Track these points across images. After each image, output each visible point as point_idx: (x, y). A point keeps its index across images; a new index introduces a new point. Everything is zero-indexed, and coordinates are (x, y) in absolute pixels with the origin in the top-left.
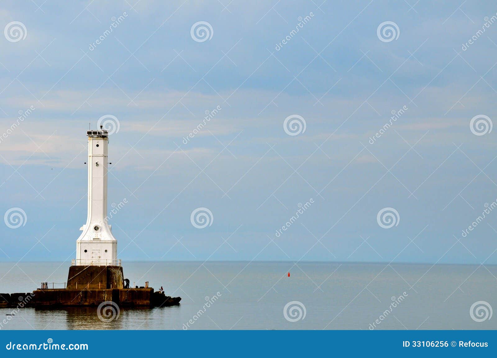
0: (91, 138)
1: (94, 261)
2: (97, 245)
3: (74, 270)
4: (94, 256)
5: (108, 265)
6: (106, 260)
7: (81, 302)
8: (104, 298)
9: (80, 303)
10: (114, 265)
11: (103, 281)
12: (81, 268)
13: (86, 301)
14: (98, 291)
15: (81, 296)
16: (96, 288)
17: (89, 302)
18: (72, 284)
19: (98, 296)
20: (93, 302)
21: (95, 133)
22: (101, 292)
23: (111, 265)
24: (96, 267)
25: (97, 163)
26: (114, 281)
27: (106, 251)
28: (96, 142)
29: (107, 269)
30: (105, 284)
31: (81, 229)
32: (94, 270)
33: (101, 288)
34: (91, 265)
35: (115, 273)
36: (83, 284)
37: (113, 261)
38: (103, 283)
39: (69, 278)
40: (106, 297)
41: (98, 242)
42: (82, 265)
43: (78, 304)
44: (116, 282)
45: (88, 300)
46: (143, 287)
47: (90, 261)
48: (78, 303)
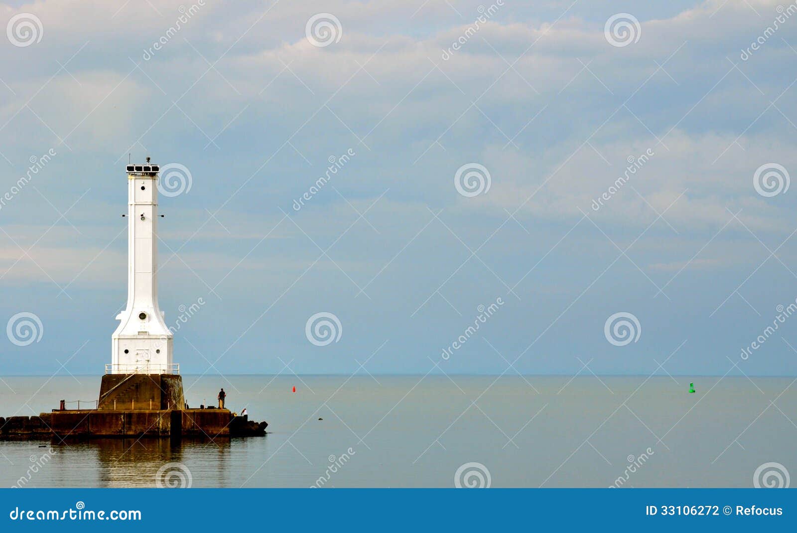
0: (133, 177)
1: (139, 366)
2: (144, 342)
3: (108, 381)
4: (139, 360)
5: (162, 373)
6: (158, 366)
7: (123, 430)
8: (157, 424)
9: (120, 431)
10: (171, 373)
11: (156, 398)
12: (120, 377)
13: (130, 429)
14: (148, 413)
15: (123, 420)
16: (144, 409)
17: (135, 430)
18: (106, 403)
19: (148, 422)
20: (141, 430)
21: (139, 169)
22: (152, 415)
23: (166, 373)
24: (144, 376)
25: (142, 215)
26: (172, 397)
27: (158, 351)
28: (140, 183)
29: (161, 379)
30: (158, 402)
31: (118, 318)
32: (140, 381)
33: (152, 409)
34: (135, 373)
35: (173, 386)
36: (124, 402)
37: (169, 367)
38: (155, 400)
39: (102, 393)
40: (161, 422)
41: (146, 337)
42: (121, 373)
43: (118, 434)
44: (175, 399)
45: (133, 427)
46: (212, 408)
47: (134, 368)
48: (118, 432)
